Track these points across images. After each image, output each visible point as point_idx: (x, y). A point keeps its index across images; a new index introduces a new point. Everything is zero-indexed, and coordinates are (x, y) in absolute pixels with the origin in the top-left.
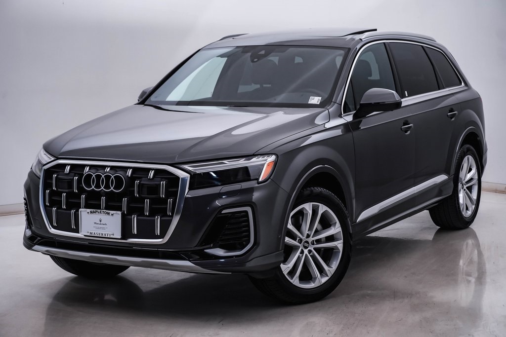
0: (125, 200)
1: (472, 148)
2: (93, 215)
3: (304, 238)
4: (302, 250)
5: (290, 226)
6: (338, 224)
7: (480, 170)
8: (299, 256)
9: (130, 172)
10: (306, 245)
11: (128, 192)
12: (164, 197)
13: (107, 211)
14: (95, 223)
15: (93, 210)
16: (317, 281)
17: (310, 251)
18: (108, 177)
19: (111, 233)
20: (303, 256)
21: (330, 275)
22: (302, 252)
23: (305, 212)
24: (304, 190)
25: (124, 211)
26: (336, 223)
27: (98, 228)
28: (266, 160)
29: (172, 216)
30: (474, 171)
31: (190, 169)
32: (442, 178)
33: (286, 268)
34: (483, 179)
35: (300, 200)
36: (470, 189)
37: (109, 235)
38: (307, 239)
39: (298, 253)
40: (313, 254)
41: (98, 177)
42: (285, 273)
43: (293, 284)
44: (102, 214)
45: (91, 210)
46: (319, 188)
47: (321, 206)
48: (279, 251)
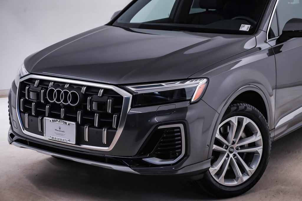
0: (79, 113)
2: (55, 123)
3: (229, 145)
4: (228, 154)
5: (218, 136)
6: (259, 133)
8: (225, 160)
9: (84, 90)
10: (232, 150)
11: (82, 106)
12: (110, 112)
13: (65, 121)
14: (56, 130)
15: (54, 119)
16: (240, 179)
17: (235, 155)
18: (66, 93)
19: (68, 140)
20: (228, 159)
21: (250, 175)
22: (228, 156)
23: (231, 124)
25: (79, 122)
26: (257, 132)
27: (58, 134)
28: (198, 83)
29: (116, 129)
31: (133, 89)
33: (213, 170)
35: (228, 114)
37: (66, 141)
38: (232, 146)
39: (225, 157)
40: (237, 157)
41: (59, 92)
42: (213, 174)
43: (219, 183)
44: (61, 123)
45: (53, 119)
46: (244, 104)
47: (245, 118)
48: (207, 160)
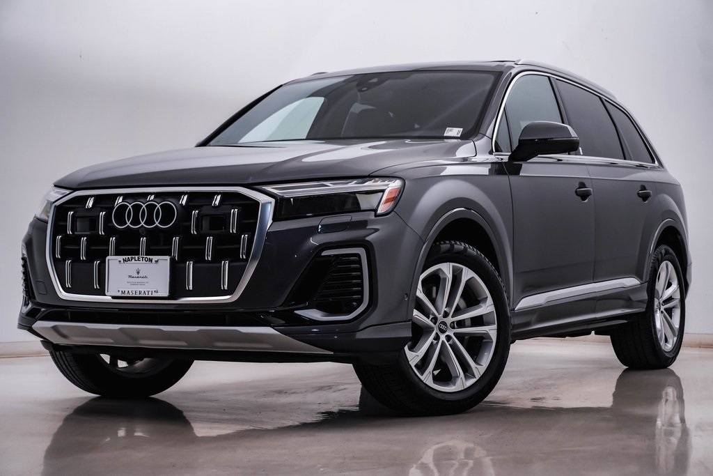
0: (176, 239)
1: (671, 251)
2: (128, 264)
3: (440, 317)
4: (437, 334)
5: (420, 293)
6: (490, 301)
7: (684, 287)
8: (432, 343)
9: (184, 200)
10: (443, 327)
11: (181, 228)
12: (235, 231)
13: (148, 257)
14: (130, 276)
15: (127, 257)
16: (459, 382)
17: (448, 338)
18: (151, 208)
19: (154, 290)
20: (437, 343)
21: (478, 376)
22: (437, 338)
23: (442, 276)
24: (440, 244)
25: (174, 257)
26: (487, 298)
27: (134, 284)
28: (387, 185)
29: (246, 260)
30: (675, 286)
31: (276, 191)
32: (631, 282)
33: (413, 357)
34: (687, 301)
35: (435, 257)
36: (669, 311)
37: (150, 293)
38: (445, 320)
39: (431, 339)
40: (454, 343)
41: (137, 208)
42: (413, 364)
43: (424, 382)
44: (141, 262)
45: (124, 257)
46: (463, 244)
47: (465, 269)
48: (405, 322)
